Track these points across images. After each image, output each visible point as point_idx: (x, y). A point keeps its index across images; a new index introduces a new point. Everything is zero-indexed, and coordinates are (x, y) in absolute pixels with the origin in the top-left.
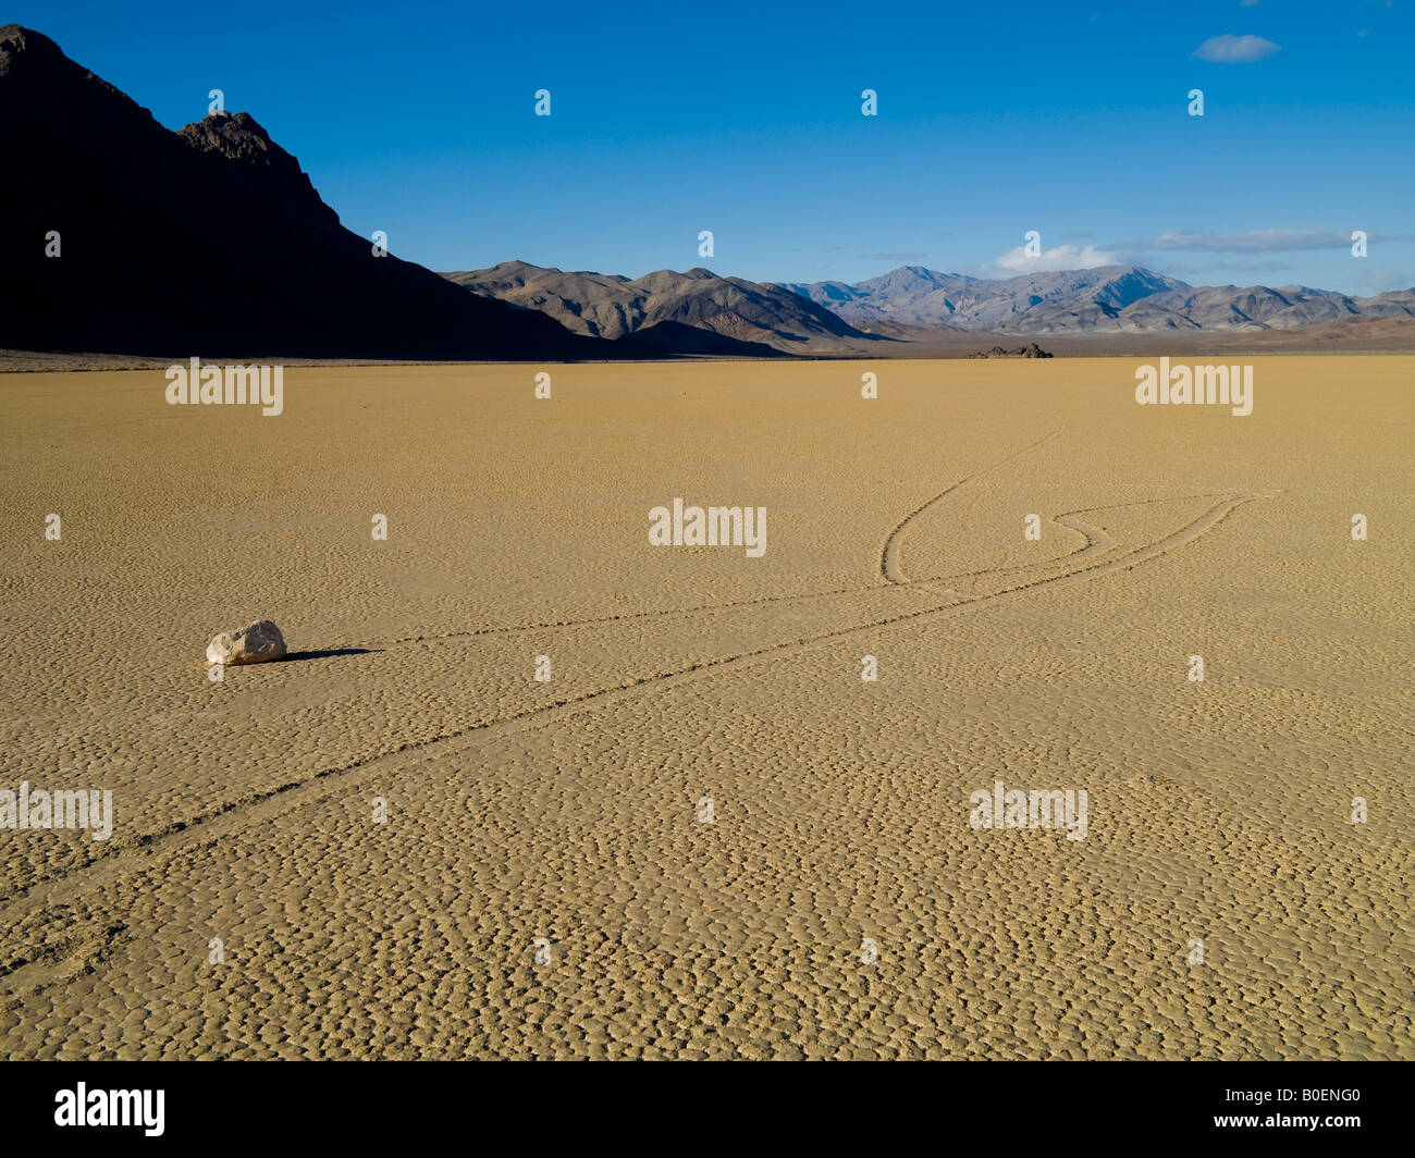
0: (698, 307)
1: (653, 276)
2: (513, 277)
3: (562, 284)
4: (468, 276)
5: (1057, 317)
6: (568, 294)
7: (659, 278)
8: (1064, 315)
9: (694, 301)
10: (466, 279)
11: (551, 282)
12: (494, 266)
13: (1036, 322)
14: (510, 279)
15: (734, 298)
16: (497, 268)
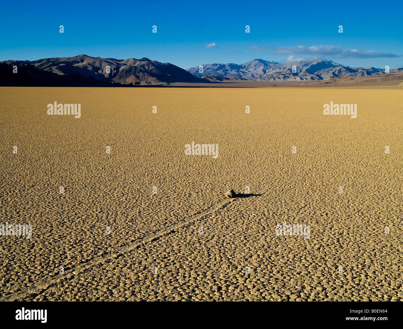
0: (134, 70)
1: (128, 60)
2: (80, 59)
3: (94, 62)
4: (67, 59)
5: (277, 75)
6: (96, 65)
7: (130, 61)
8: (280, 75)
9: (133, 68)
10: (66, 60)
11: (91, 61)
12: (76, 56)
13: (270, 77)
14: (79, 60)
15: (151, 67)
16: (77, 56)
